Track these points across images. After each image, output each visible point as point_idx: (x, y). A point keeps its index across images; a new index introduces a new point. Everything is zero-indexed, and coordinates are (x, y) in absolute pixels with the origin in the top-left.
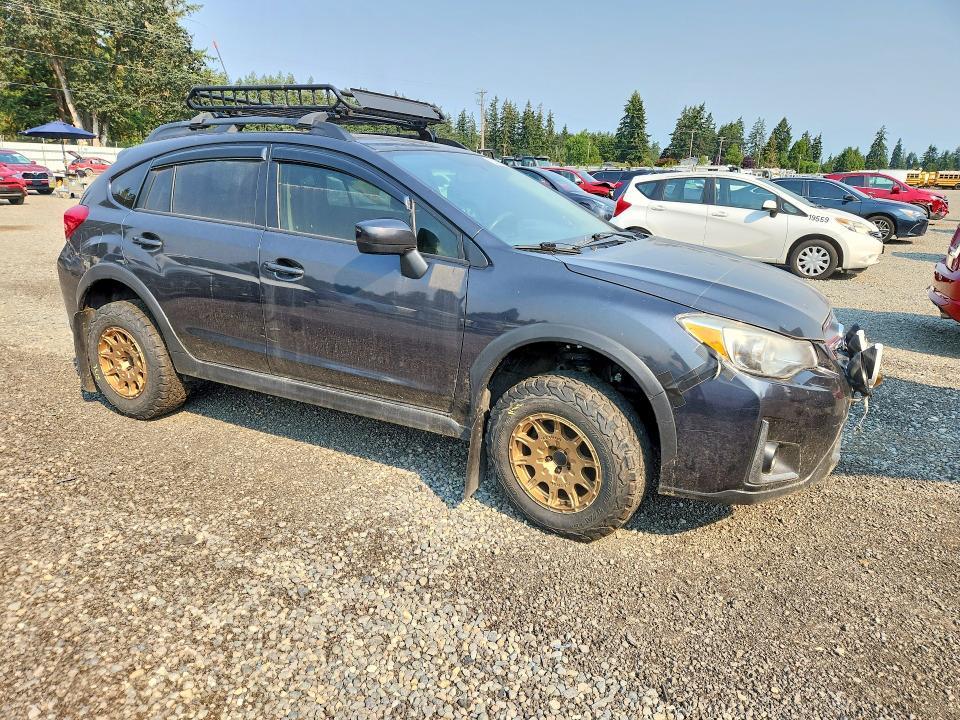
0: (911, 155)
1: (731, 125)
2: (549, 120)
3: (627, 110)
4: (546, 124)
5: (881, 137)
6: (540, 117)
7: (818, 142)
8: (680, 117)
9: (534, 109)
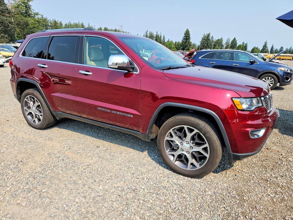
0: (276, 49)
1: (219, 40)
2: (164, 37)
3: (185, 34)
4: (163, 38)
5: (266, 44)
6: (161, 36)
7: (246, 45)
8: (203, 37)
9: (159, 34)
